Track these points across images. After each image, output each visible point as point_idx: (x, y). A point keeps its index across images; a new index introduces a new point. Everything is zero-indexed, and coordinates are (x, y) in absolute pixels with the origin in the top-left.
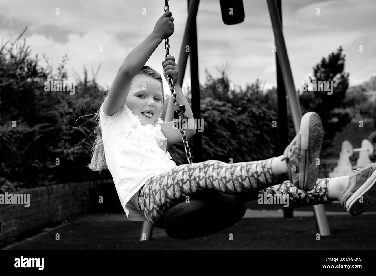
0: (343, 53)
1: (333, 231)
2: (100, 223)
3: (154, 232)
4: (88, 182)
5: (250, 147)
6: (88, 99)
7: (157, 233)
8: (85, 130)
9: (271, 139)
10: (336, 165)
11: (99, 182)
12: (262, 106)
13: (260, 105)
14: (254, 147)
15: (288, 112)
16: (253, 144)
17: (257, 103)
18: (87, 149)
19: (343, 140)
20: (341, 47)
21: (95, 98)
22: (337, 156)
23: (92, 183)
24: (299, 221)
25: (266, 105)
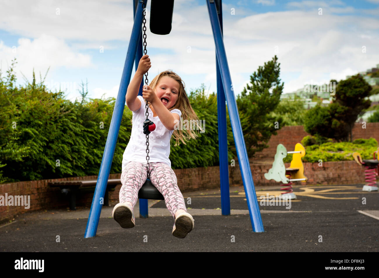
0: (278, 61)
1: (267, 228)
2: (47, 220)
3: (98, 229)
4: (36, 181)
5: (191, 149)
6: (36, 101)
7: (102, 231)
8: (33, 132)
9: (211, 142)
10: (271, 166)
11: (46, 181)
12: (203, 111)
13: (202, 110)
14: (195, 149)
15: (227, 117)
16: (195, 146)
17: (199, 107)
18: (35, 150)
19: (278, 144)
20: (276, 56)
21: (43, 100)
22: (273, 158)
23: (39, 182)
24: (236, 219)
25: (208, 110)
